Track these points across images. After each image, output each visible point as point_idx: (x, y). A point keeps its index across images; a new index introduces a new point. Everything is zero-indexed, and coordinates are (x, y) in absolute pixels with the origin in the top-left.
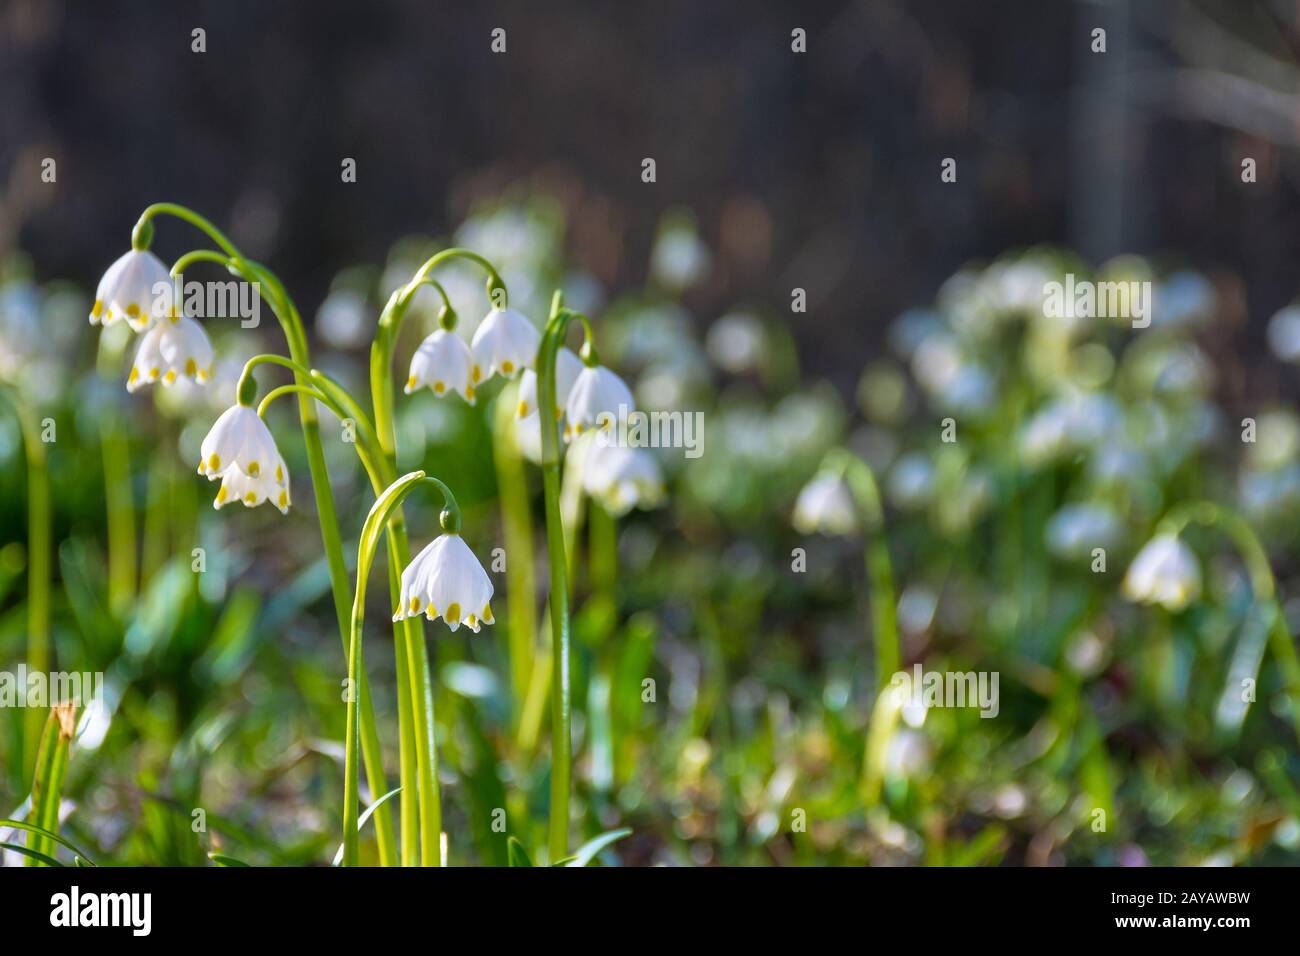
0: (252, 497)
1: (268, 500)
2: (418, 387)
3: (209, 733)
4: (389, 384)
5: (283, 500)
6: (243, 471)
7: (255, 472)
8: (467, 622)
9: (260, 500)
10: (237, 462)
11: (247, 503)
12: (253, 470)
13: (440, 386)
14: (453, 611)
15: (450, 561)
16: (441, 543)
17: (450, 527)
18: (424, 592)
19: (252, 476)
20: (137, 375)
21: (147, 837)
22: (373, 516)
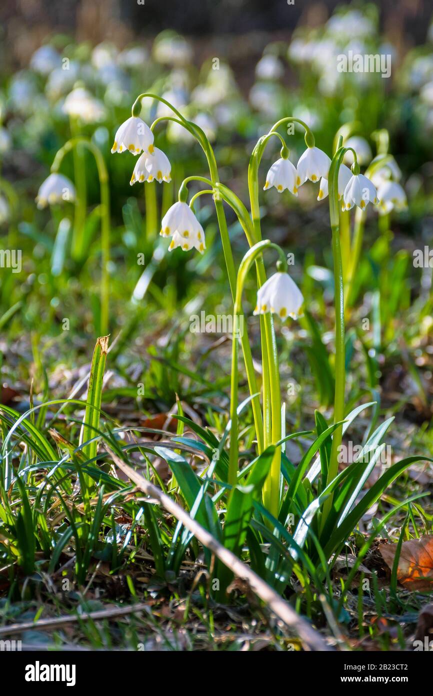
0: (186, 246)
1: (194, 248)
2: (269, 187)
3: (192, 306)
4: (257, 184)
5: (201, 247)
6: (182, 236)
7: (187, 236)
8: (291, 315)
9: (190, 248)
10: (178, 231)
11: (184, 249)
12: (186, 234)
13: (280, 187)
14: (283, 312)
15: (282, 287)
16: (276, 277)
17: (282, 269)
18: (269, 302)
19: (186, 238)
20: (134, 178)
21: (153, 376)
22: (244, 262)
